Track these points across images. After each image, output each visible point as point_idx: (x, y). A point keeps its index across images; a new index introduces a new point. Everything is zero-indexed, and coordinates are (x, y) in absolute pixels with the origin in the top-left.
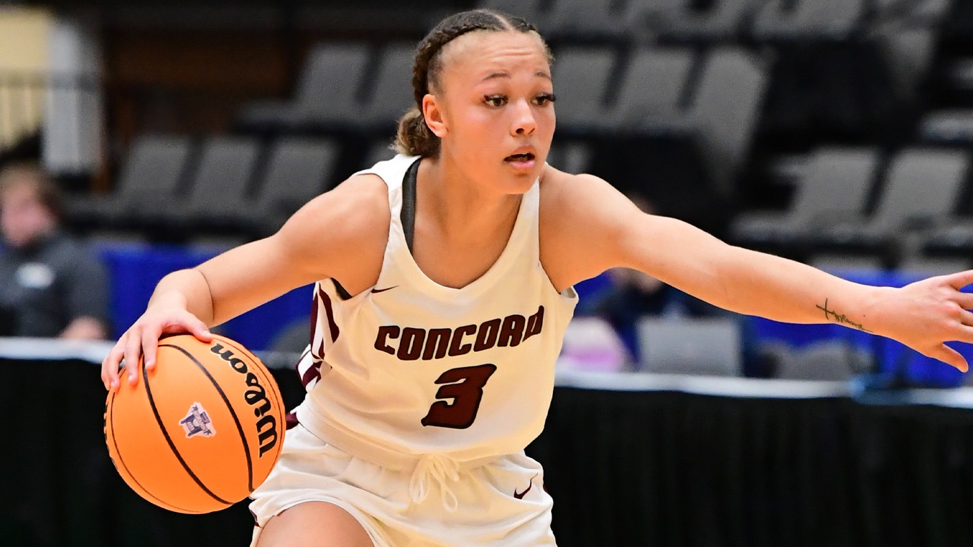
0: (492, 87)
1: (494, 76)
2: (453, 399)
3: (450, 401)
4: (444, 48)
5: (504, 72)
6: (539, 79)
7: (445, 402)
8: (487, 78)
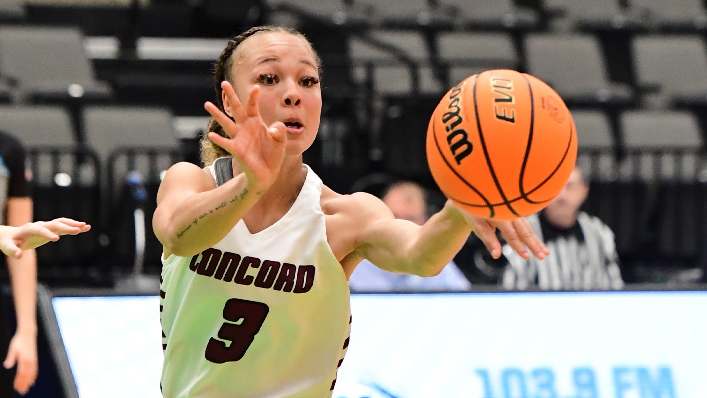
0: (265, 70)
1: (267, 61)
2: (230, 342)
3: (228, 343)
4: (233, 51)
5: (274, 58)
6: (302, 65)
7: (224, 343)
8: (262, 63)
